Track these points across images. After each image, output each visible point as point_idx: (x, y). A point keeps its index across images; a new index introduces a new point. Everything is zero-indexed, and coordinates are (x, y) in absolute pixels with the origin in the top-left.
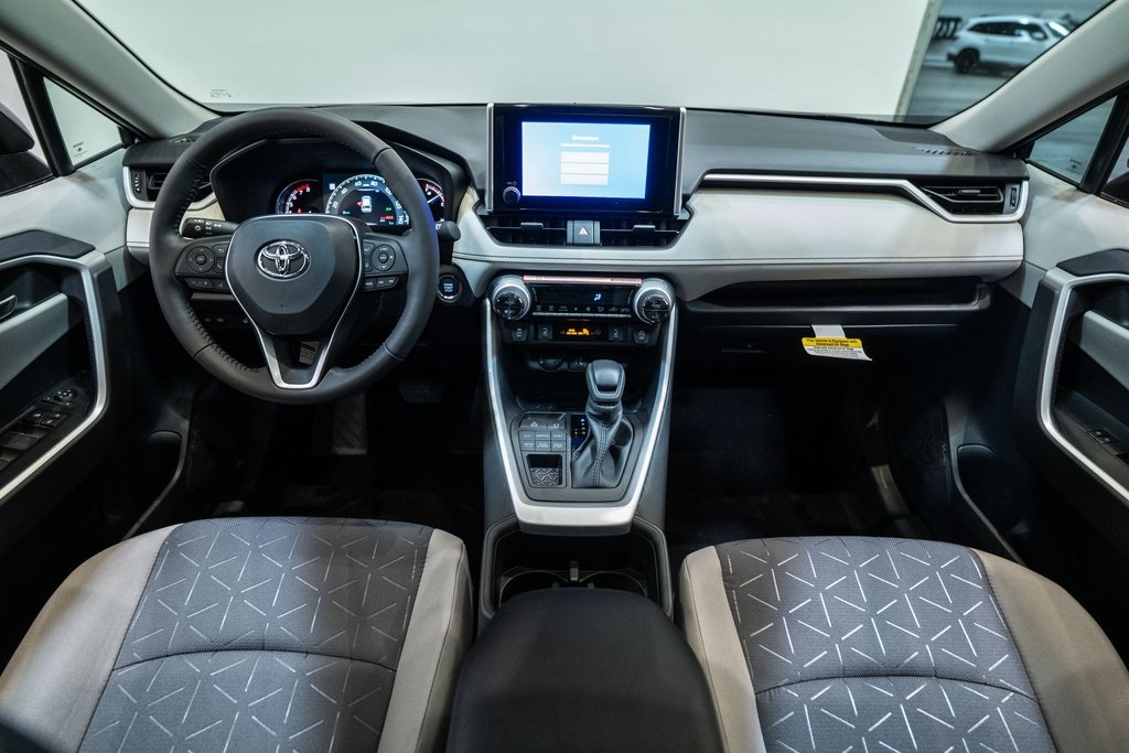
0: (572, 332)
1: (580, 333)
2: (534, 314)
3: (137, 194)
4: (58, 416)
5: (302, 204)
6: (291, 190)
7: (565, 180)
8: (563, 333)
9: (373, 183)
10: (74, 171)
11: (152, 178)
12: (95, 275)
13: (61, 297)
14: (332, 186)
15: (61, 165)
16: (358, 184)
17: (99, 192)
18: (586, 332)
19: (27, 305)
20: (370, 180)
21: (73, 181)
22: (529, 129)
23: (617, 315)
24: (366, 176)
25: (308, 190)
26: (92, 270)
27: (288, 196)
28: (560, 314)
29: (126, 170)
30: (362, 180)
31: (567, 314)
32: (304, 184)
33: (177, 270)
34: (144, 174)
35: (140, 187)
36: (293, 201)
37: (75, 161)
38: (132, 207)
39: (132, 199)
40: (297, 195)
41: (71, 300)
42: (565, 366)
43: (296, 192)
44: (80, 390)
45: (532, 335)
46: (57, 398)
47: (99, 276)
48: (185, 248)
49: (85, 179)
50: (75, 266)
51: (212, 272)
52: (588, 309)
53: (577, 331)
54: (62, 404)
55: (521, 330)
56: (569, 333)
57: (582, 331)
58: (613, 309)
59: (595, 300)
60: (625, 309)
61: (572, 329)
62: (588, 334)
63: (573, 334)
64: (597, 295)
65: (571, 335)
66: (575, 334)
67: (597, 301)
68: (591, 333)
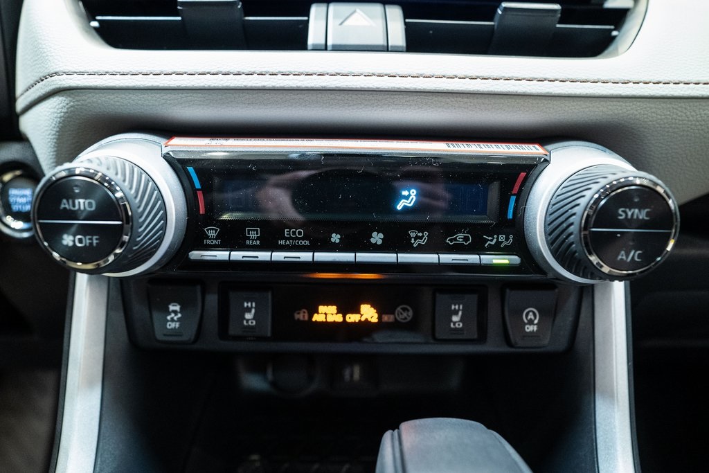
0: (328, 314)
1: (352, 318)
2: (195, 255)
8: (302, 316)
18: (368, 313)
23: (472, 258)
28: (279, 256)
31: (306, 256)
45: (212, 325)
52: (377, 238)
53: (343, 310)
55: (177, 308)
56: (317, 318)
57: (357, 311)
58: (460, 238)
59: (399, 207)
60: (502, 237)
61: (327, 304)
62: (375, 320)
63: (330, 319)
64: (405, 193)
65: (325, 325)
66: (339, 318)
67: (406, 210)
68: (386, 318)
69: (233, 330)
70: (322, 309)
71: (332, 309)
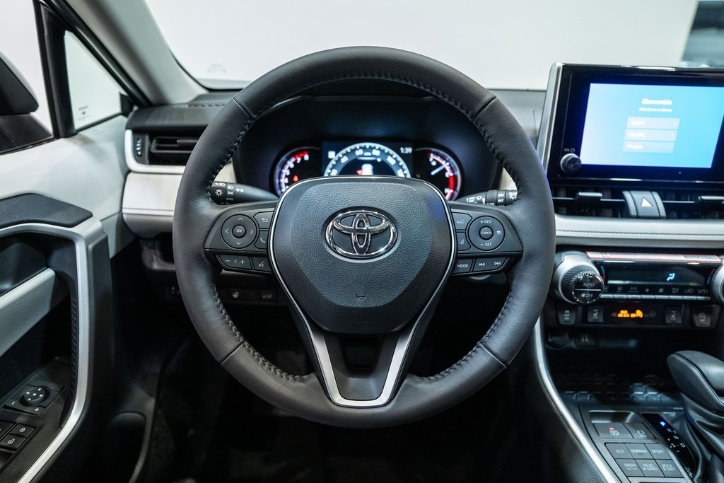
0: (623, 314)
1: (633, 315)
2: (602, 296)
3: (139, 158)
4: (23, 430)
5: (301, 172)
6: (288, 159)
7: (630, 147)
8: (614, 315)
9: (376, 153)
10: (76, 134)
11: (155, 141)
12: (91, 247)
13: (48, 274)
14: (331, 154)
15: (64, 126)
16: (359, 152)
17: (99, 155)
19: (7, 286)
20: (371, 149)
21: (75, 143)
22: (597, 92)
23: (694, 297)
24: (368, 145)
25: (306, 157)
26: (88, 241)
27: (285, 163)
29: (129, 134)
30: (364, 149)
32: (303, 152)
33: (208, 245)
34: (147, 138)
35: (142, 150)
36: (289, 168)
37: (78, 124)
38: (129, 171)
39: (132, 163)
40: (295, 163)
41: (59, 276)
42: (572, 344)
43: (293, 160)
44: (52, 387)
45: (580, 318)
46: (23, 401)
47: (95, 248)
48: (219, 216)
49: (86, 142)
50: (70, 236)
51: (252, 249)
52: (661, 290)
53: (630, 312)
54: (28, 410)
55: (568, 312)
56: (620, 315)
57: (635, 312)
58: (689, 291)
59: (668, 279)
60: (704, 291)
61: (624, 309)
62: (641, 316)
63: (625, 316)
64: (671, 275)
65: (623, 318)
66: (628, 316)
67: (670, 280)
68: (645, 316)
69: (590, 320)
70: (622, 312)
71: (626, 312)
